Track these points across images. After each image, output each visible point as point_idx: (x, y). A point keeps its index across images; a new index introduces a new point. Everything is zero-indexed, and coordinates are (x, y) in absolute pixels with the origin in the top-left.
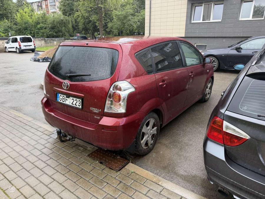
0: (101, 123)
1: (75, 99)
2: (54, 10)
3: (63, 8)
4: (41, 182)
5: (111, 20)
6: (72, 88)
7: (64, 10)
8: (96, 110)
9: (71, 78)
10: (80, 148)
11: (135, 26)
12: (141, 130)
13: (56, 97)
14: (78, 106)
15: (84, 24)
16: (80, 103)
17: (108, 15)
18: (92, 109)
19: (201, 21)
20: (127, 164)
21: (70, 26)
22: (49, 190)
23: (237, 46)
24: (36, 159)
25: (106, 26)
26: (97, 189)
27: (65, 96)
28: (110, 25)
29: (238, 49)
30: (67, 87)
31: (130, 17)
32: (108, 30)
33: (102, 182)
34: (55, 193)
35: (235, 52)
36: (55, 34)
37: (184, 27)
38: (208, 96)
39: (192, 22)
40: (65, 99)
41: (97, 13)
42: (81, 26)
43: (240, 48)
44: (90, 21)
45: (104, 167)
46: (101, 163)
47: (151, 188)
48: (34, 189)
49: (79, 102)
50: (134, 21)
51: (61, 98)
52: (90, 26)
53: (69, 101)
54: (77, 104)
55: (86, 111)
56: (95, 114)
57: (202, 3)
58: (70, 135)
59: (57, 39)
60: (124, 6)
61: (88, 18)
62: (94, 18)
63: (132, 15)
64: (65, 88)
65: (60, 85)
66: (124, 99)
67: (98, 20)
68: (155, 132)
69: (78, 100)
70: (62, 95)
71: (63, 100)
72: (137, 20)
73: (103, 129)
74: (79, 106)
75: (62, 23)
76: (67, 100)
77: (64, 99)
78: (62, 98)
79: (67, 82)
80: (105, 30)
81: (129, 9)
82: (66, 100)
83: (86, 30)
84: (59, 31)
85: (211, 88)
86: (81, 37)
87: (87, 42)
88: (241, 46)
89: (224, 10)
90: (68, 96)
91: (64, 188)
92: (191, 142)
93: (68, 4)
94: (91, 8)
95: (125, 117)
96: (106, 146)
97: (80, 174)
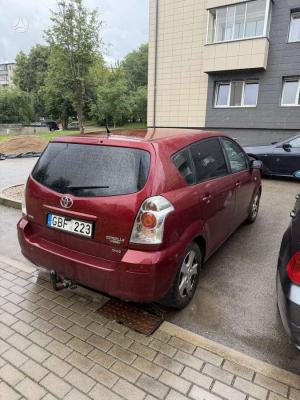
0: (125, 259)
1: (80, 223)
2: (5, 83)
3: (20, 79)
4: (30, 358)
5: (95, 99)
6: (77, 206)
7: (22, 82)
8: (115, 240)
9: (75, 191)
10: (81, 299)
11: (130, 109)
12: (179, 269)
13: (47, 219)
14: (85, 234)
15: (53, 104)
17: (90, 93)
18: (108, 237)
19: (228, 106)
20: (162, 323)
21: (31, 106)
22: (47, 372)
23: (285, 142)
24: (14, 320)
25: (86, 109)
26: (124, 366)
27: (63, 219)
28: (93, 107)
29: (286, 147)
30: (68, 205)
31: (124, 97)
32: (90, 114)
33: (128, 353)
34: (57, 375)
35: (281, 151)
36: (7, 118)
37: (204, 114)
38: (254, 215)
39: (216, 106)
41: (74, 90)
42: (48, 107)
43: (289, 146)
44: (62, 100)
45: (127, 329)
46: (120, 323)
47: (207, 360)
48: (21, 371)
50: (129, 103)
51: (55, 221)
52: (62, 108)
53: (70, 226)
54: (84, 230)
55: (100, 242)
56: (114, 245)
57: (228, 81)
58: (68, 279)
59: (10, 125)
60: (113, 79)
61: (59, 95)
62: (68, 95)
63: (127, 93)
64: (66, 206)
65: (56, 201)
66: (160, 223)
67: (75, 99)
68: (196, 272)
69: (86, 224)
72: (133, 101)
73: (128, 269)
75: (19, 101)
79: (69, 197)
80: (84, 114)
81: (122, 85)
83: (55, 112)
84: (14, 114)
85: (258, 203)
86: (48, 123)
87: (102, 139)
88: (291, 143)
89: (260, 91)
90: (69, 218)
91: (70, 367)
92: (246, 286)
93: (28, 74)
94: (65, 81)
95: (159, 250)
96: (128, 295)
97: (91, 342)
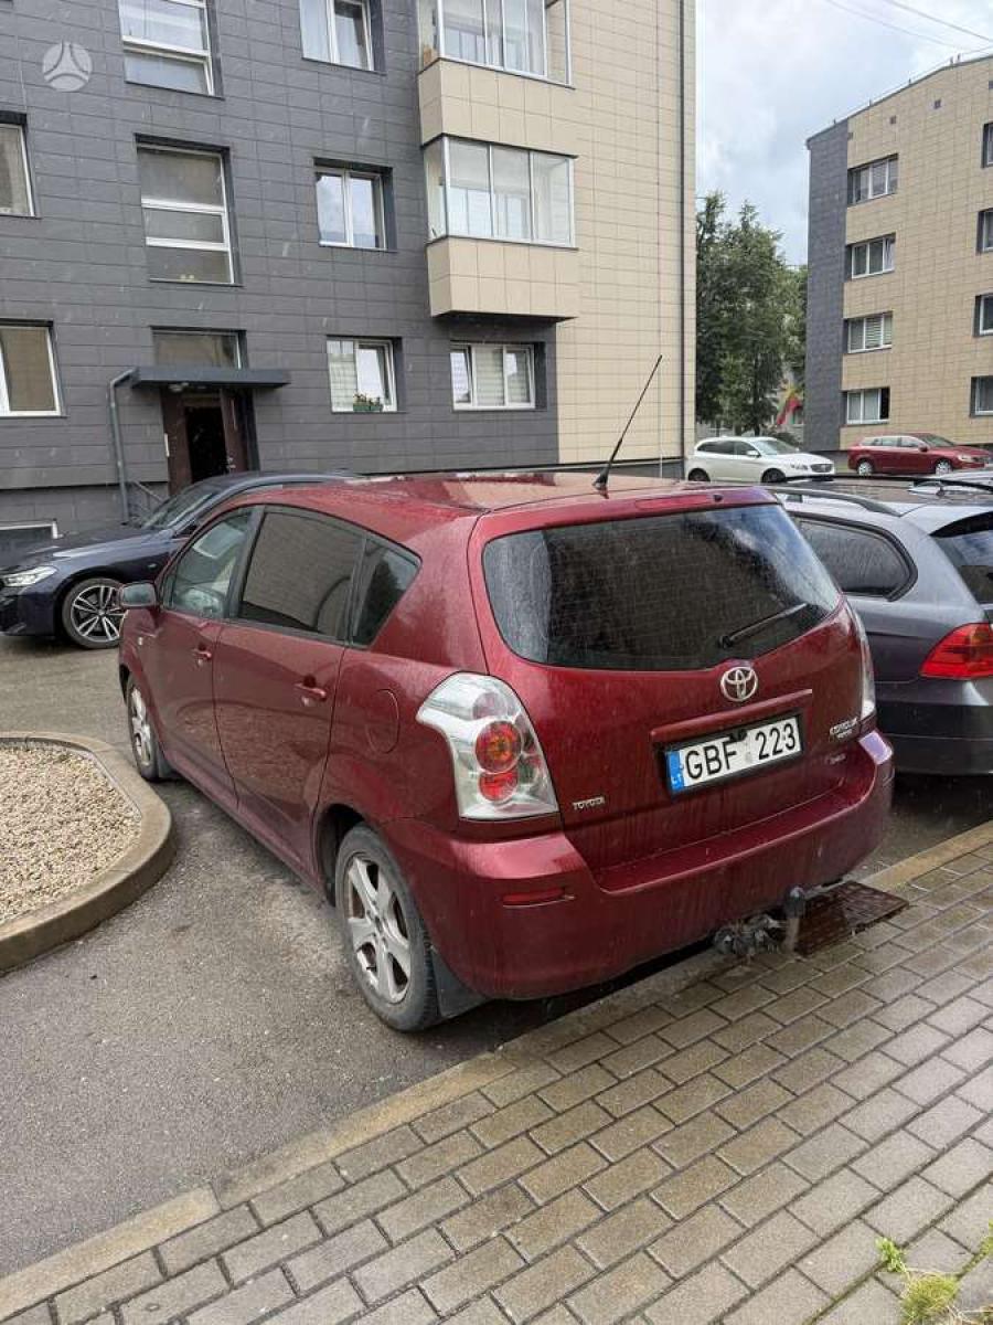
16: (791, 736)
40: (722, 756)
49: (788, 729)
70: (699, 748)
71: (714, 765)
74: (790, 748)
76: (734, 753)
77: (716, 758)
78: (701, 759)
82: (727, 755)
